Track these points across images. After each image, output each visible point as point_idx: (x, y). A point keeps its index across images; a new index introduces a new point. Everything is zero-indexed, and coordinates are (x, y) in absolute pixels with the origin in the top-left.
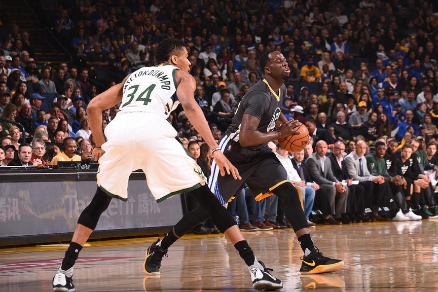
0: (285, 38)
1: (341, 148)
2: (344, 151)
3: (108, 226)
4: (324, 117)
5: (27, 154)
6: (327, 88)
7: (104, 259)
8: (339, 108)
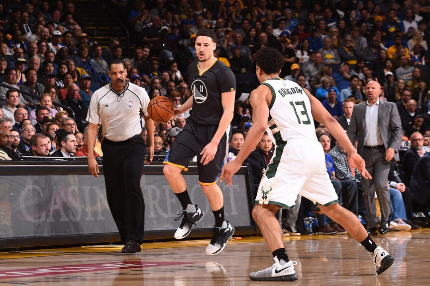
0: (363, 14)
3: (165, 226)
4: (413, 105)
6: (419, 74)
7: (159, 264)
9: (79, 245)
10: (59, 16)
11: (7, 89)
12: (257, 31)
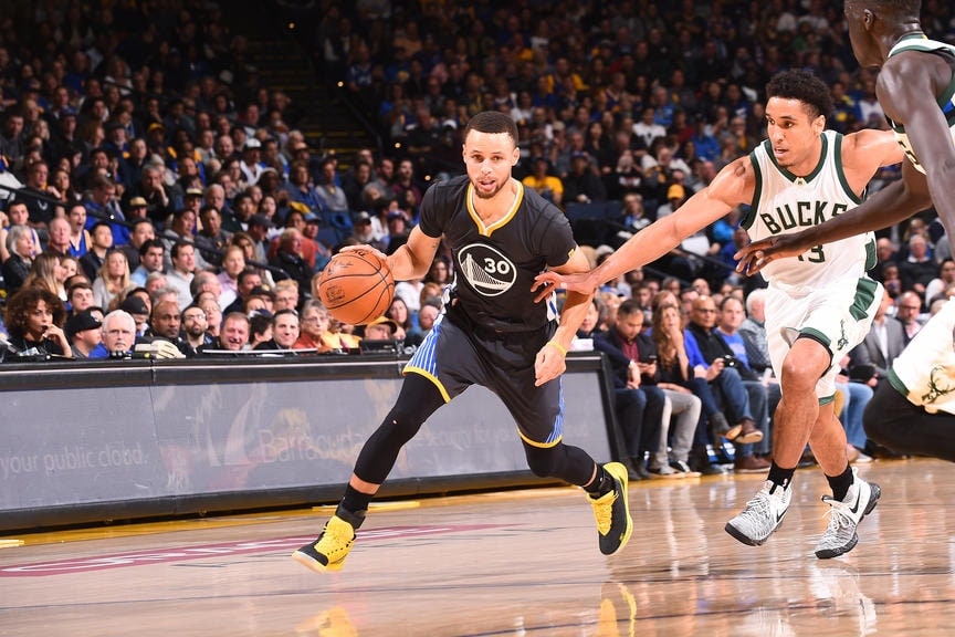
1: (912, 305)
2: (917, 310)
5: (289, 330)
7: (455, 529)
8: (915, 228)
9: (308, 506)
10: (257, 115)
11: (173, 243)
12: (604, 127)
